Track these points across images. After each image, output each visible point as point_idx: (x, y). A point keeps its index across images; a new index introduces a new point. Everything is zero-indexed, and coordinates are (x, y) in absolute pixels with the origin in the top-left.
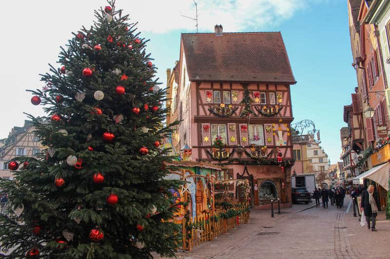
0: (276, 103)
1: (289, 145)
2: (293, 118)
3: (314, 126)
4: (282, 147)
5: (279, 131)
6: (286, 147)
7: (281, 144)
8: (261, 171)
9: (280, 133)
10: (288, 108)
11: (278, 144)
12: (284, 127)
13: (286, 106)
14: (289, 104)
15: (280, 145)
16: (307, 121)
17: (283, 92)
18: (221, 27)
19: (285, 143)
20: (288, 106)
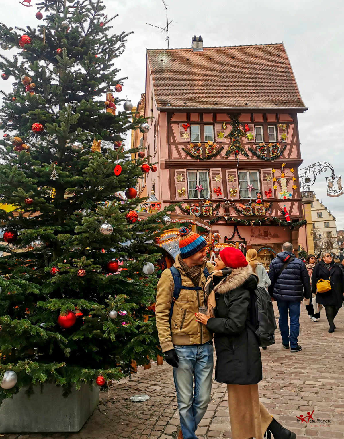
0: (277, 140)
1: (296, 197)
2: (302, 160)
3: (333, 170)
4: (286, 200)
5: (281, 179)
6: (292, 201)
7: (285, 197)
8: (257, 233)
9: (283, 181)
10: (295, 147)
11: (280, 196)
12: (289, 173)
13: (292, 144)
14: (295, 141)
15: (282, 198)
16: (322, 164)
17: (288, 124)
18: (200, 39)
19: (290, 195)
20: (295, 144)
